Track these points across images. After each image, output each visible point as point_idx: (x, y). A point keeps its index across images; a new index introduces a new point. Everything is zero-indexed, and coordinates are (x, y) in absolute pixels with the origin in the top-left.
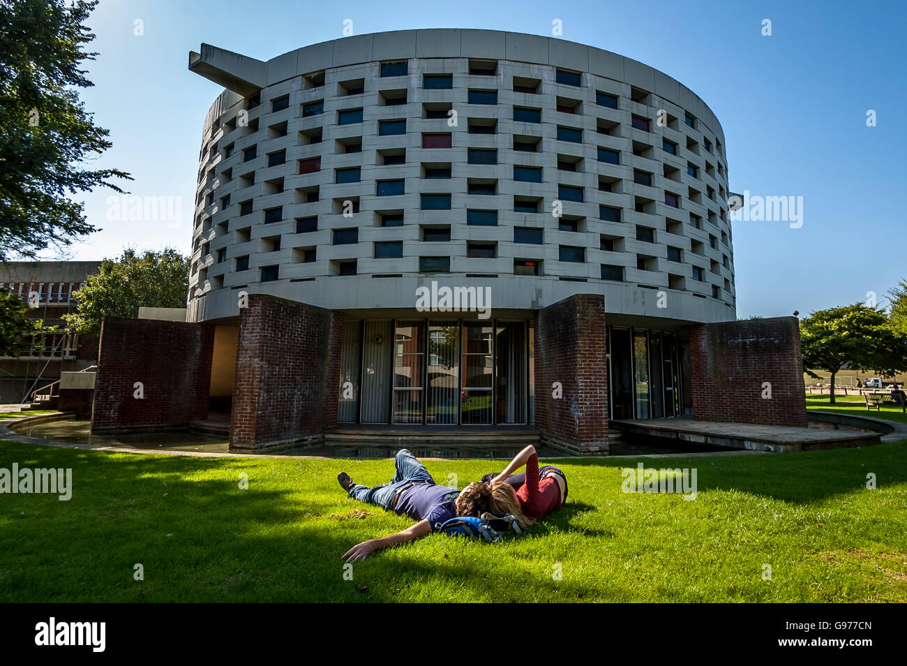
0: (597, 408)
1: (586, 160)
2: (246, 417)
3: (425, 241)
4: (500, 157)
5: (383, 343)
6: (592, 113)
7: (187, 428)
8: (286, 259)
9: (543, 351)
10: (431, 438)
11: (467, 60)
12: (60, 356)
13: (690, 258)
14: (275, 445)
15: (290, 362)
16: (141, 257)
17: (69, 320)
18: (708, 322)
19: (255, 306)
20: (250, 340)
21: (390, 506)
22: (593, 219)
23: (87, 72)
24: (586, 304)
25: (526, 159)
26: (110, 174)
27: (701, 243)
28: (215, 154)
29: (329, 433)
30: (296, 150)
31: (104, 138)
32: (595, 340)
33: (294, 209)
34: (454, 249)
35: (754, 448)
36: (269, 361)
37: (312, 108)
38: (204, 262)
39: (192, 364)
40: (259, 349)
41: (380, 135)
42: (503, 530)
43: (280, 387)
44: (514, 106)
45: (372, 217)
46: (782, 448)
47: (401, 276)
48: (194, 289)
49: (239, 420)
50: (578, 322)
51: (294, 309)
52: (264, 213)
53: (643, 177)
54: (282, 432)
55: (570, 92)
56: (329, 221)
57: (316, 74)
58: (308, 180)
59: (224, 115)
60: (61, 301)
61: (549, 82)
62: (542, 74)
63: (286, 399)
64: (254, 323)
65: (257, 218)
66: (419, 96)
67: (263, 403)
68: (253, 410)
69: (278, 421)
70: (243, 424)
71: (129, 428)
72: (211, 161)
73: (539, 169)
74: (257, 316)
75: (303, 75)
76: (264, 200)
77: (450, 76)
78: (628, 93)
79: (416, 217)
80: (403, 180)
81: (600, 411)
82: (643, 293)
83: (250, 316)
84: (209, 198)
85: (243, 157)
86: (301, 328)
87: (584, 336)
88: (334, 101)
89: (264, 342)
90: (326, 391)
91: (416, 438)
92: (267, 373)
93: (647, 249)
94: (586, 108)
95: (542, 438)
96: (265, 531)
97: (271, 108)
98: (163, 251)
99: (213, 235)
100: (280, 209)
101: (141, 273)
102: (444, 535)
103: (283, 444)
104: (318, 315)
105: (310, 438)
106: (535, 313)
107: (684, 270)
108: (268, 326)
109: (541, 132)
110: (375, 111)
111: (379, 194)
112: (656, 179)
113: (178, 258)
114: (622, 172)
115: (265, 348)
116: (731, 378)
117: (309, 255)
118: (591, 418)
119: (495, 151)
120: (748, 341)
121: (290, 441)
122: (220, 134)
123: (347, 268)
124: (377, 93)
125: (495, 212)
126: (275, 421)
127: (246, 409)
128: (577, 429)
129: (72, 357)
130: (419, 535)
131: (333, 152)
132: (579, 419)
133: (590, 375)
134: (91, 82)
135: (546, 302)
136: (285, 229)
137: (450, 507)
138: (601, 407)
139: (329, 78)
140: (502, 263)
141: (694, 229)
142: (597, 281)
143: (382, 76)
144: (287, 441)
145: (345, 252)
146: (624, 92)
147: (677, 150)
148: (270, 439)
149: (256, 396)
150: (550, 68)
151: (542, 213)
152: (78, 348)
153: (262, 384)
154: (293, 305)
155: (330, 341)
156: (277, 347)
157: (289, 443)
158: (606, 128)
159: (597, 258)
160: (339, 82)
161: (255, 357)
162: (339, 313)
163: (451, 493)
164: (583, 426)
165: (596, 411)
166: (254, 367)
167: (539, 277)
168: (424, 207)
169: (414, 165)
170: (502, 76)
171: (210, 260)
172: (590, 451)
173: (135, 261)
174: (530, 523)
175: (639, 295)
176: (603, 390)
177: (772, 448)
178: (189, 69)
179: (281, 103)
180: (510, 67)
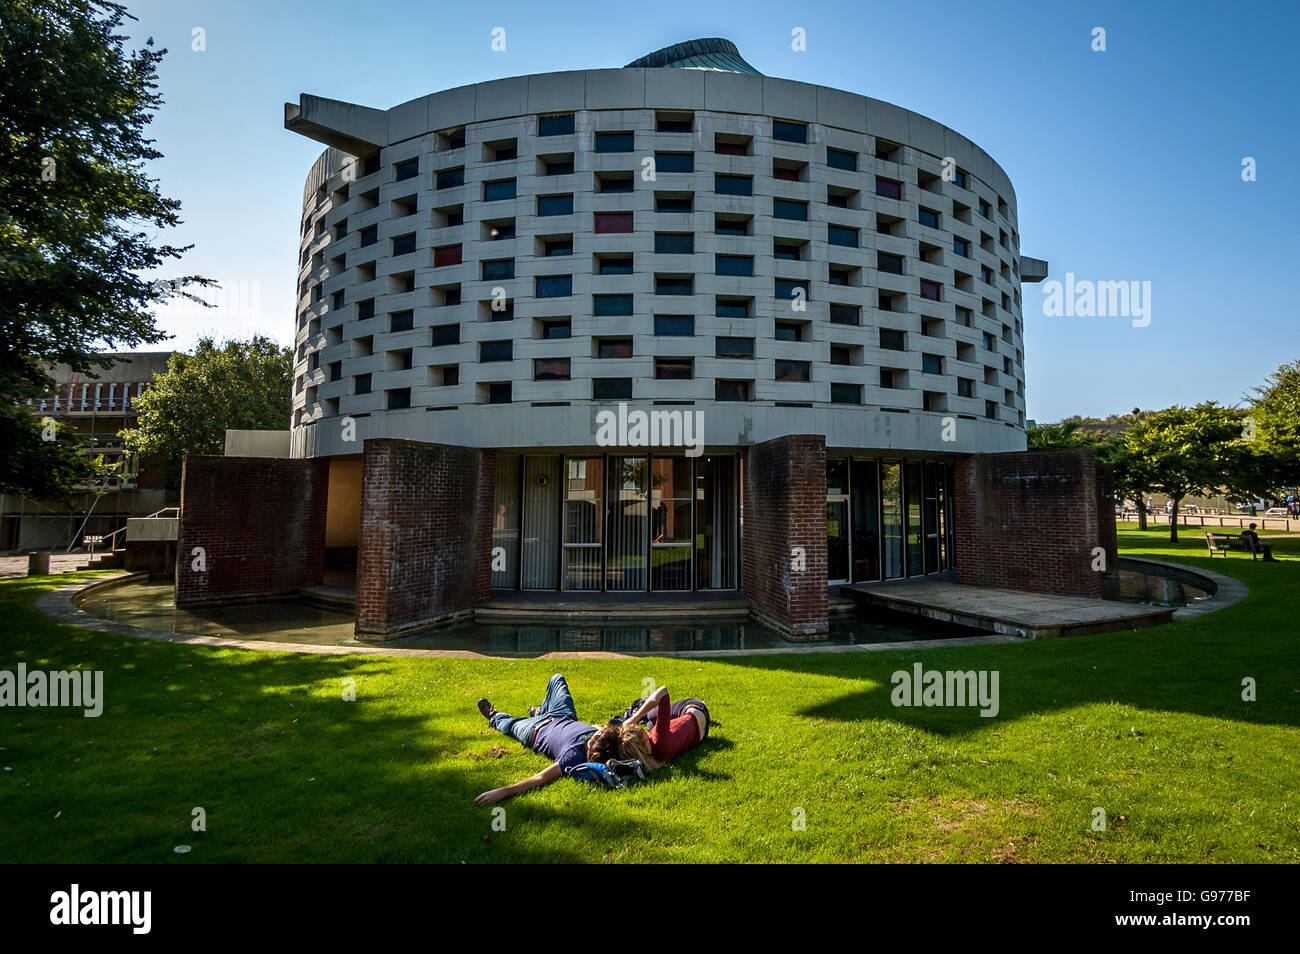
0: (814, 579)
1: (812, 243)
2: (375, 594)
3: (600, 357)
4: (698, 244)
5: (549, 485)
6: (822, 178)
7: (297, 596)
8: (419, 380)
9: (752, 500)
10: (610, 614)
11: (653, 112)
12: (116, 485)
13: (955, 368)
14: (412, 627)
15: (428, 521)
16: (223, 349)
17: (128, 437)
18: (978, 451)
19: (381, 454)
20: (377, 496)
21: (529, 743)
22: (820, 324)
23: (154, 140)
24: (802, 448)
25: (733, 244)
26: (190, 281)
27: (971, 345)
28: (321, 233)
29: (480, 608)
30: (430, 235)
31: (173, 211)
32: (812, 493)
33: (429, 314)
34: (637, 368)
35: (1005, 632)
36: (402, 522)
37: (450, 178)
38: (312, 378)
39: (301, 515)
40: (389, 509)
41: (539, 215)
42: (629, 777)
43: (416, 554)
44: (716, 173)
45: (530, 326)
46: (1035, 634)
47: (568, 404)
48: (300, 412)
49: (367, 598)
50: (791, 471)
51: (432, 453)
52: (390, 318)
53: (890, 263)
54: (419, 610)
55: (791, 152)
56: (477, 331)
57: (453, 130)
58: (446, 276)
59: (332, 180)
60: (113, 409)
61: (763, 139)
62: (754, 127)
63: (424, 568)
64: (380, 475)
65: (379, 325)
66: (590, 163)
67: (395, 576)
68: (383, 586)
69: (414, 597)
70: (371, 602)
71: (223, 599)
72: (316, 241)
73: (750, 259)
74: (385, 466)
75: (435, 132)
76: (390, 301)
77: (630, 134)
78: (872, 149)
79: (588, 326)
80: (570, 277)
81: (818, 583)
82: (888, 419)
83: (376, 467)
84: (315, 291)
85: (359, 240)
86: (441, 477)
87: (798, 489)
88: (479, 170)
89: (394, 499)
90: (475, 554)
91: (591, 614)
92: (400, 538)
93: (894, 359)
94: (812, 173)
95: (751, 612)
96: (404, 772)
97: (395, 175)
98: (251, 341)
99: (322, 343)
100: (410, 313)
101: (223, 372)
102: (572, 780)
103: (421, 625)
104: (462, 457)
105: (456, 615)
106: (743, 450)
107: (946, 384)
108: (400, 479)
109: (752, 208)
110: (532, 183)
111: (539, 294)
112: (908, 261)
113: (273, 350)
114: (862, 257)
115: (396, 507)
116: (1004, 526)
117: (449, 375)
118: (807, 593)
119: (691, 235)
120: (1027, 479)
121: (431, 620)
122: (328, 206)
123: (499, 393)
124: (535, 158)
125: (691, 318)
126: (411, 597)
127: (374, 585)
128: (789, 606)
129: (131, 486)
130: (549, 780)
131: (478, 238)
132: (791, 594)
133: (806, 539)
134: (159, 153)
135: (757, 437)
136: (417, 340)
137: (582, 749)
138: (820, 579)
139: (471, 137)
140: (702, 385)
141: (963, 329)
142: (826, 405)
143: (541, 134)
144: (426, 621)
145: (496, 372)
146: (865, 147)
147: (940, 221)
148: (405, 620)
149: (386, 568)
150: (766, 119)
151: (752, 318)
152: (139, 472)
153: (393, 553)
154: (430, 448)
155: (478, 489)
156: (411, 504)
157: (430, 623)
158: (840, 198)
159: (827, 374)
160: (484, 143)
161: (384, 520)
162: (489, 453)
163: (586, 734)
164: (796, 603)
165: (814, 584)
166: (383, 532)
167: (749, 403)
168: (598, 312)
169: (584, 256)
170: (700, 133)
171: (320, 377)
172: (804, 634)
173: (215, 354)
174: (658, 766)
175: (882, 421)
176: (822, 556)
177: (1023, 633)
178: (285, 127)
179: (408, 169)
180: (709, 120)
